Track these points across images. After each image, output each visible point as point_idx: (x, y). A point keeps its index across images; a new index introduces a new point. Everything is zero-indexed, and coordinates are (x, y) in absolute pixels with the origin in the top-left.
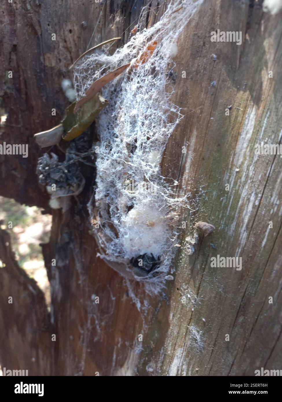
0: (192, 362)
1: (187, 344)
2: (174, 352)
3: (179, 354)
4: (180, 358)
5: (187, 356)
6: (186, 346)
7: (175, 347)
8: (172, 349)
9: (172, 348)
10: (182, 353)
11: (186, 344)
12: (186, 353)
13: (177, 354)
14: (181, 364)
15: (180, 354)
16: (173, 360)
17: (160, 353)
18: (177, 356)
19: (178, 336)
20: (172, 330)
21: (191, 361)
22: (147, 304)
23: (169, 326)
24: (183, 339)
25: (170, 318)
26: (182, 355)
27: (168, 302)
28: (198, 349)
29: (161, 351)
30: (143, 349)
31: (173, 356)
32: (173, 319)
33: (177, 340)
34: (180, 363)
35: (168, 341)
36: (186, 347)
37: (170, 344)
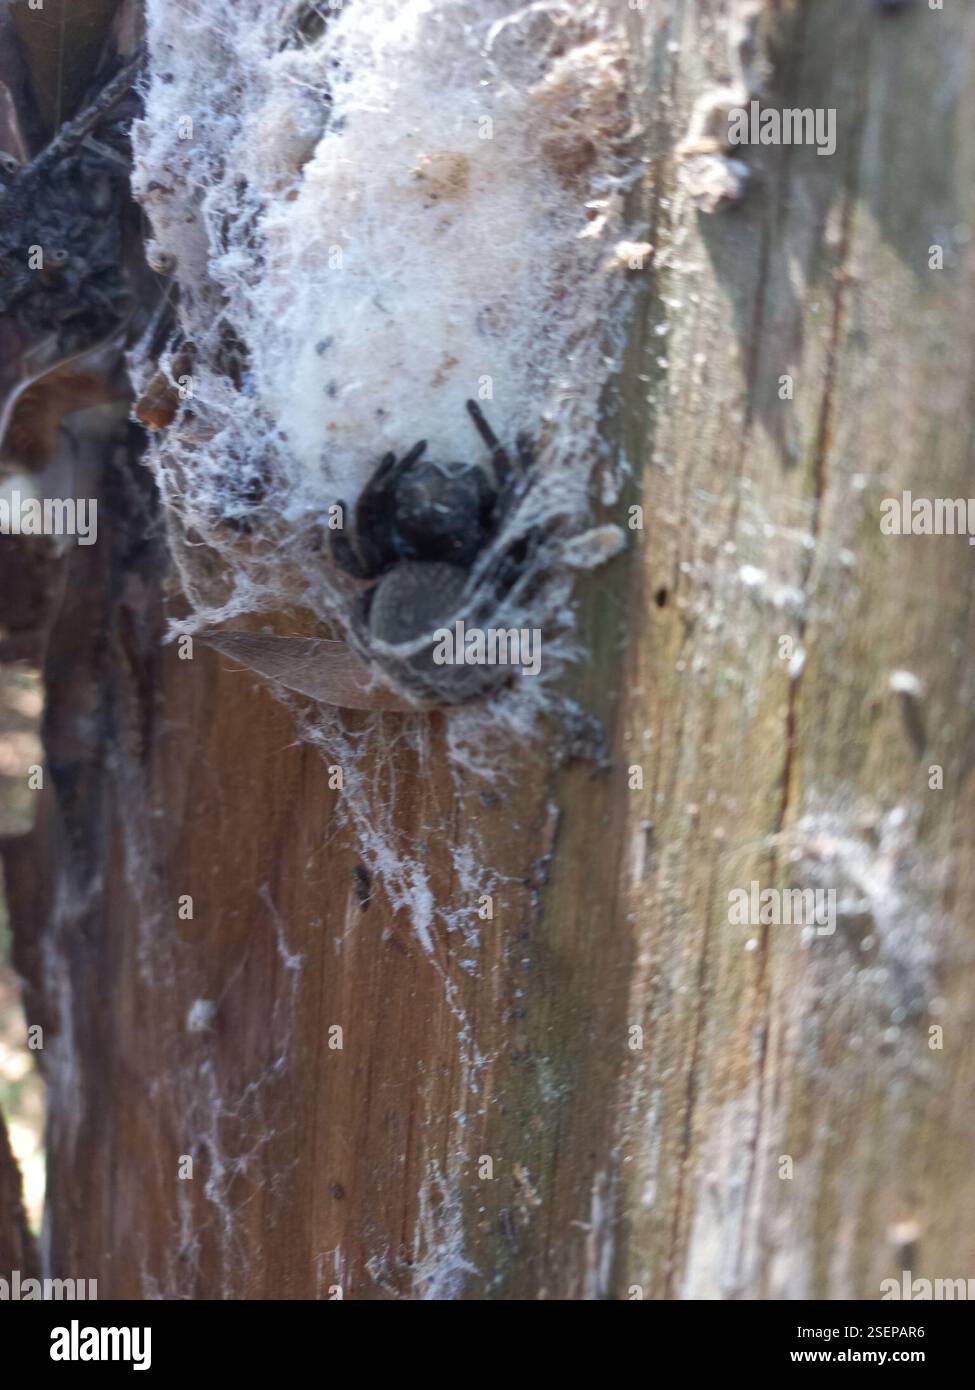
0: (849, 1187)
1: (784, 1029)
2: (683, 1172)
3: (724, 1163)
4: (740, 1199)
5: (798, 1145)
6: (782, 1042)
7: (688, 1117)
8: (670, 1146)
9: (665, 1141)
10: (753, 1145)
11: (774, 1027)
12: (789, 1118)
13: (712, 1177)
14: (751, 1255)
15: (735, 1164)
16: (684, 1251)
17: (582, 1235)
18: (714, 1190)
19: (707, 995)
20: (655, 969)
21: (837, 1182)
22: (473, 873)
23: (633, 951)
24: (750, 993)
25: (629, 879)
26: (753, 1166)
27: (599, 755)
28: (885, 1020)
29: (587, 1218)
30: (469, 1266)
31: (686, 1207)
32: (651, 868)
33: (698, 1046)
34: (742, 1248)
35: (638, 1093)
36: (781, 1053)
37: (651, 1115)
